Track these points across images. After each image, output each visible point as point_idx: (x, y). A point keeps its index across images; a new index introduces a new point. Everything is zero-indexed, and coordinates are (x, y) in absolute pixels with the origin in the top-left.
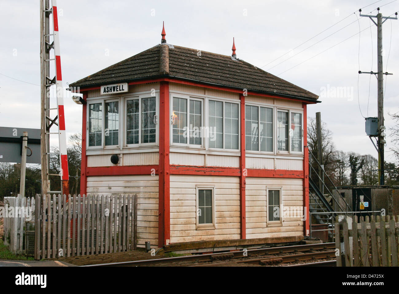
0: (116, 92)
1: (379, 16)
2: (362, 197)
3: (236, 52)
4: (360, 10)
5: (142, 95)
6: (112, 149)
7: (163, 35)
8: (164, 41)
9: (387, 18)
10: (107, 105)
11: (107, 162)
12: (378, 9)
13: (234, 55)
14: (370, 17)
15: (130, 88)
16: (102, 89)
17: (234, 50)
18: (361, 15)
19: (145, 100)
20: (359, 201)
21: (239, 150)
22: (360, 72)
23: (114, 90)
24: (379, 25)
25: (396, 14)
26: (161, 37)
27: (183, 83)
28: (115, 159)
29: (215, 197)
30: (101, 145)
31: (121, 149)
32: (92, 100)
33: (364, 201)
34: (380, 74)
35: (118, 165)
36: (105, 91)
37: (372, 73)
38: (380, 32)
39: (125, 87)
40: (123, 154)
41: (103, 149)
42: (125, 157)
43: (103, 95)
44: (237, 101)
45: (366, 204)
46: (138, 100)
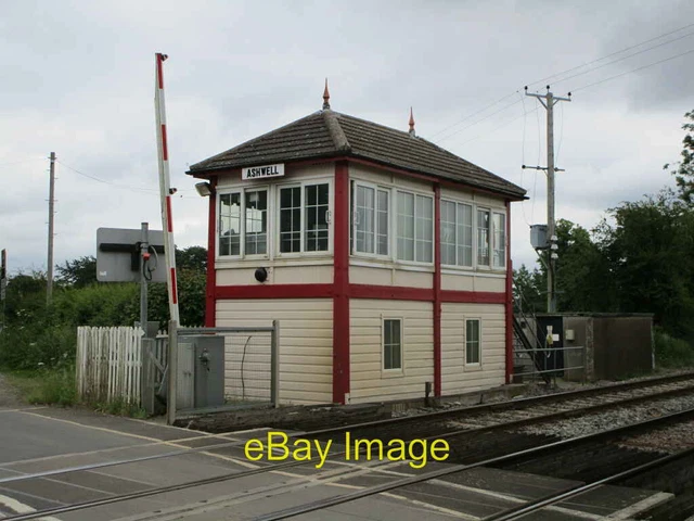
0: (266, 176)
1: (549, 96)
2: (550, 328)
3: (415, 127)
4: (526, 88)
5: (305, 181)
6: (256, 260)
7: (326, 97)
8: (326, 105)
9: (559, 99)
10: (247, 195)
11: (249, 280)
12: (548, 87)
13: (412, 130)
14: (538, 97)
15: (287, 170)
16: (245, 172)
17: (412, 124)
18: (527, 94)
19: (311, 189)
20: (546, 332)
21: (432, 264)
22: (524, 167)
23: (263, 173)
24: (549, 108)
25: (570, 94)
26: (323, 101)
27: (369, 164)
28: (261, 275)
29: (404, 329)
30: (239, 253)
31: (272, 258)
32: (225, 188)
33: (554, 332)
34: (551, 170)
35: (266, 283)
36: (249, 175)
37: (538, 168)
38: (550, 116)
39: (280, 170)
40: (275, 267)
41: (243, 260)
42: (277, 271)
43: (246, 181)
44: (431, 194)
45: (556, 338)
46: (299, 188)
